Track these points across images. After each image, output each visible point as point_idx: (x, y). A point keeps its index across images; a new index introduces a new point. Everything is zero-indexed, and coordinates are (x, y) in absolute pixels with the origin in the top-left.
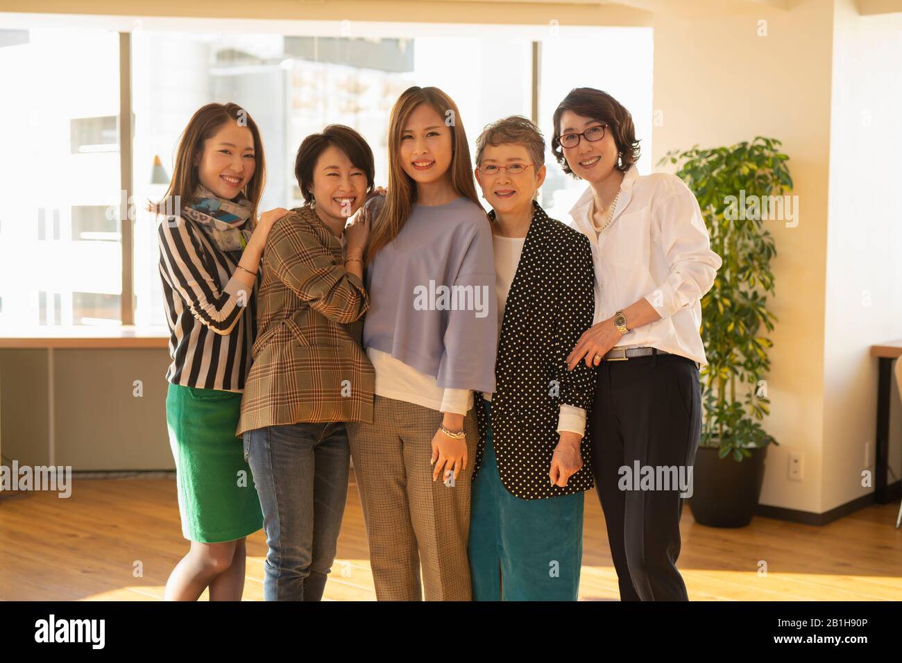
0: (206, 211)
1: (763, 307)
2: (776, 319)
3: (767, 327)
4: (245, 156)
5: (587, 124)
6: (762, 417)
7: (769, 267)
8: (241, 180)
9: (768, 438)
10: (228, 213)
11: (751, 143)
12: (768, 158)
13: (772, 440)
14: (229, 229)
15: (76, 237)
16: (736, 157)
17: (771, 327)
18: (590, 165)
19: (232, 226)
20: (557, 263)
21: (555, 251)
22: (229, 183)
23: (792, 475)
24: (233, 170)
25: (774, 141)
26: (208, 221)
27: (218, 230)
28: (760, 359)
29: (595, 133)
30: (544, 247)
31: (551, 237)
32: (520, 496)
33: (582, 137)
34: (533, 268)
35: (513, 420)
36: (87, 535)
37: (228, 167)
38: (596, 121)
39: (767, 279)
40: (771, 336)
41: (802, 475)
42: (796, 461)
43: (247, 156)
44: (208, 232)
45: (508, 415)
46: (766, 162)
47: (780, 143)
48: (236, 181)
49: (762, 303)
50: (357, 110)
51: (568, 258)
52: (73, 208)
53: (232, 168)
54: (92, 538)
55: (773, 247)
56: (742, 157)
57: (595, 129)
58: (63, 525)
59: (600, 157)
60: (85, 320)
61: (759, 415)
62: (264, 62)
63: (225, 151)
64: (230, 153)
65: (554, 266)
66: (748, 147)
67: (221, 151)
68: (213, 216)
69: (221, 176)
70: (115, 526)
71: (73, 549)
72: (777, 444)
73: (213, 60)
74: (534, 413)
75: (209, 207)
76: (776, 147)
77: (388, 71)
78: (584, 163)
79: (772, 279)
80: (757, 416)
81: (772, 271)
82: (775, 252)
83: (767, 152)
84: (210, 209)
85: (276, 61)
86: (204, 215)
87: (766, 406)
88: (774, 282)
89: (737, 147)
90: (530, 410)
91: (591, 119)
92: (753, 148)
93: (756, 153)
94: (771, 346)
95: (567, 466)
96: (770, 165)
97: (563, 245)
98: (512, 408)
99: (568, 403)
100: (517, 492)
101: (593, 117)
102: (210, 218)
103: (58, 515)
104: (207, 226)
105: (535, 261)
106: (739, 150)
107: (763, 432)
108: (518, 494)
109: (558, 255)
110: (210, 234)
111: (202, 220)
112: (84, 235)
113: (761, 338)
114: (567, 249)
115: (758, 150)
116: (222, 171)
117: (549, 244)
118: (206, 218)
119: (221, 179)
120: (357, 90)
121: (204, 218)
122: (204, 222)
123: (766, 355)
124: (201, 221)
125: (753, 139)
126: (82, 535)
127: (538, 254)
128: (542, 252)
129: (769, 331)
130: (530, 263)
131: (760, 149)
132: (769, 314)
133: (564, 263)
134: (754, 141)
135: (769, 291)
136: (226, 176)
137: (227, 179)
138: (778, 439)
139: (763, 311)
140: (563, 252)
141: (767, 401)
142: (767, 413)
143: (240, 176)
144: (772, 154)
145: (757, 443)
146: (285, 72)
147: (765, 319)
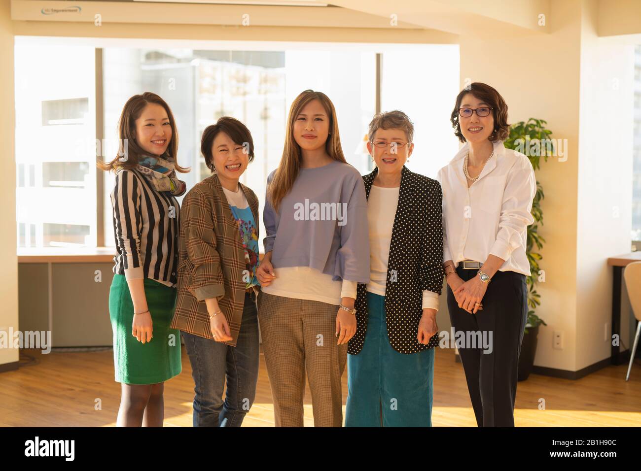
0: (148, 166)
1: (535, 232)
2: (544, 241)
3: (538, 246)
4: (163, 125)
5: (480, 104)
6: (535, 307)
7: (539, 206)
8: (165, 140)
9: (539, 321)
10: (162, 167)
11: (526, 122)
12: (538, 133)
13: (542, 322)
14: (163, 178)
15: (46, 185)
16: (516, 132)
17: (541, 246)
18: (475, 131)
19: (165, 175)
20: (423, 199)
21: (420, 192)
22: (158, 144)
23: (556, 346)
24: (158, 136)
25: (542, 121)
26: (150, 172)
27: (156, 178)
28: (534, 268)
29: (483, 112)
30: (413, 190)
31: (416, 183)
32: (403, 352)
33: (474, 112)
34: (407, 204)
35: (398, 303)
36: (80, 389)
37: (154, 135)
38: (485, 104)
39: (538, 214)
40: (541, 252)
41: (562, 345)
42: (558, 336)
43: (165, 124)
44: (149, 179)
45: (395, 300)
46: (537, 135)
47: (546, 123)
48: (162, 142)
49: (535, 230)
50: (245, 94)
51: (429, 195)
52: (43, 163)
53: (157, 134)
54: (84, 391)
55: (542, 193)
56: (521, 132)
57: (484, 110)
58: (63, 383)
59: (482, 128)
60: (53, 243)
61: (533, 306)
62: (179, 61)
63: (149, 125)
64: (153, 125)
65: (420, 202)
66: (525, 125)
67: (146, 125)
68: (153, 169)
69: (152, 141)
70: (99, 383)
71: (72, 399)
72: (545, 325)
73: (143, 59)
74: (410, 298)
75: (150, 163)
76: (543, 125)
77: (266, 67)
78: (471, 130)
79: (541, 213)
80: (532, 306)
81: (541, 208)
82: (543, 196)
83: (537, 129)
84: (151, 165)
85: (188, 60)
86: (147, 168)
87: (538, 299)
88: (543, 216)
89: (517, 126)
90: (408, 296)
91: (484, 102)
92: (528, 126)
93: (530, 129)
94: (541, 258)
95: (428, 331)
96: (540, 137)
97: (426, 187)
98: (397, 295)
99: (429, 290)
100: (401, 350)
101: (484, 101)
102: (150, 170)
103: (59, 376)
104: (149, 175)
105: (408, 200)
106: (518, 127)
107: (536, 317)
108: (402, 351)
109: (423, 194)
110: (151, 181)
111: (146, 172)
112: (52, 183)
113: (534, 253)
114: (428, 190)
115: (531, 127)
116: (151, 138)
117: (416, 188)
118: (148, 171)
119: (152, 143)
120: (245, 80)
121: (146, 170)
122: (147, 173)
123: (537, 265)
124: (144, 172)
125: (528, 120)
126: (77, 389)
127: (409, 195)
128: (412, 194)
129: (539, 249)
130: (406, 201)
131: (533, 127)
132: (539, 237)
133: (427, 199)
134: (528, 122)
135: (540, 222)
136: (155, 141)
137: (156, 142)
138: (546, 321)
139: (535, 235)
140: (426, 192)
141: (539, 296)
142: (539, 304)
143: (164, 138)
144: (541, 130)
145: (532, 324)
146: (194, 68)
147: (537, 241)
